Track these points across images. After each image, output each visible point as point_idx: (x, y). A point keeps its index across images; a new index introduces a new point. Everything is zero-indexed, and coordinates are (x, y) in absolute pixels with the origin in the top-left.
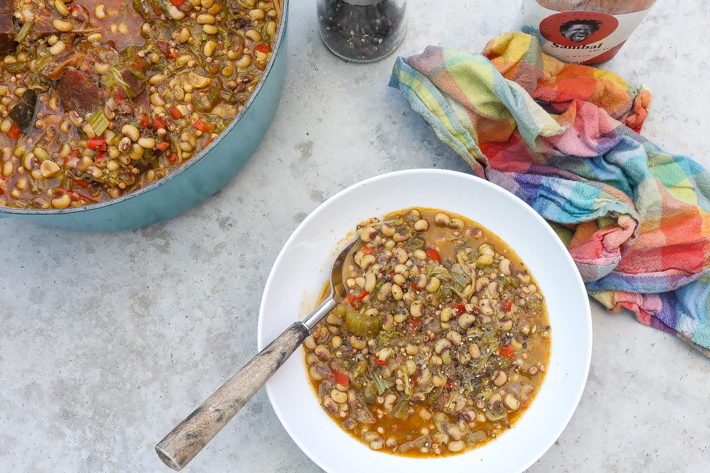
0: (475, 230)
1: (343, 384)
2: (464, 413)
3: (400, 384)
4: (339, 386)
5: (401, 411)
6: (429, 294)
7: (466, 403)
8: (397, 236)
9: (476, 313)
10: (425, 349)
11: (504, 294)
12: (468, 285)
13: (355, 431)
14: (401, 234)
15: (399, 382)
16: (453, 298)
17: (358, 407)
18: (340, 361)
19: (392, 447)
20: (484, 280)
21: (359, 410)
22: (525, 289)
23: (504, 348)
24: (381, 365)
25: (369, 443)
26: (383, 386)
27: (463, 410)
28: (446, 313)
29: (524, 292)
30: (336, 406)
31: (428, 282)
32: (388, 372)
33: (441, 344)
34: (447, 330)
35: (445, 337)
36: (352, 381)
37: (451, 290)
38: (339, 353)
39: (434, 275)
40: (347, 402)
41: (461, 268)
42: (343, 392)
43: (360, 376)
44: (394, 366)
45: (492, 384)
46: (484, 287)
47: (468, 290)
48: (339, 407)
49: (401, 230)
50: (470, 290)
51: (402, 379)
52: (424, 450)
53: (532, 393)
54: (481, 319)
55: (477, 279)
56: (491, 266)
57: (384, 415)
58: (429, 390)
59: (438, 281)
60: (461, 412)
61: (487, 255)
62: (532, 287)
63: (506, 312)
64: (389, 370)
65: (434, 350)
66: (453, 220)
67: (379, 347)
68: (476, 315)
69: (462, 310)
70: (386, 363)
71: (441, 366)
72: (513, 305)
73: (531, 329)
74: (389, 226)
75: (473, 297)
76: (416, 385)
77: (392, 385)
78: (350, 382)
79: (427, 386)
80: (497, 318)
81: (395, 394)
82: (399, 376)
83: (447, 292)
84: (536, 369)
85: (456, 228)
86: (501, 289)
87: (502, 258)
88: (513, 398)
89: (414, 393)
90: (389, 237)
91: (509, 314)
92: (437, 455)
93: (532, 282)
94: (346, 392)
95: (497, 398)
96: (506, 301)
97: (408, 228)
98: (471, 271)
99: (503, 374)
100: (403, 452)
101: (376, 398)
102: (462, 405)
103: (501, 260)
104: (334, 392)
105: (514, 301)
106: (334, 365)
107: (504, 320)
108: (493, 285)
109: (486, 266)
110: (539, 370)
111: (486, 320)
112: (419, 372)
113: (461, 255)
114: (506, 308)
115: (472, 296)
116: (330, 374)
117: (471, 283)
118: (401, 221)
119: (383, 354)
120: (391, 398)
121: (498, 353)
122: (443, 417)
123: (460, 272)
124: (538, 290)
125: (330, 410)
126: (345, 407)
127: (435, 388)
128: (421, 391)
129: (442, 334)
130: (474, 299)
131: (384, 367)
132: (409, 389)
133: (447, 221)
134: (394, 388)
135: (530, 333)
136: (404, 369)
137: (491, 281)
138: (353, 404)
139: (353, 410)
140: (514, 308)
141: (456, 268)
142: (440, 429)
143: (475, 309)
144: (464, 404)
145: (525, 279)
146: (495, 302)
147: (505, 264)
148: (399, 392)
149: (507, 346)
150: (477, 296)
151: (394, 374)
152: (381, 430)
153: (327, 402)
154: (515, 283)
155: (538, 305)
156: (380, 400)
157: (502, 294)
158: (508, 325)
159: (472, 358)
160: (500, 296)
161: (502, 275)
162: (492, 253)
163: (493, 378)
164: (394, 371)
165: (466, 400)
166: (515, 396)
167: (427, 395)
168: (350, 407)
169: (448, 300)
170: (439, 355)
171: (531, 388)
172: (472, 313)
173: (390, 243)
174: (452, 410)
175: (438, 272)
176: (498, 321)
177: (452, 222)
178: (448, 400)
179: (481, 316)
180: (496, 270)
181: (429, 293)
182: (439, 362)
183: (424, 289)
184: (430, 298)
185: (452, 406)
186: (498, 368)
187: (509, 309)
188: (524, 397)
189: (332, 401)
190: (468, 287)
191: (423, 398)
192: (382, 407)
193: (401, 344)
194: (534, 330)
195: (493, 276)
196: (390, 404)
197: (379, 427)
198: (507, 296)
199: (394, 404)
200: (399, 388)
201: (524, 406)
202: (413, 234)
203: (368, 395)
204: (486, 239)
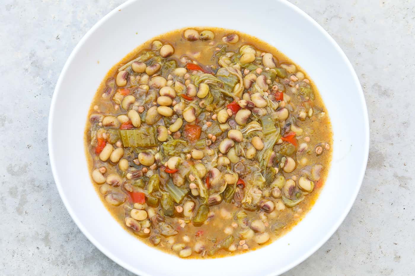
0: (230, 36)
1: (139, 202)
2: (263, 205)
3: (194, 187)
4: (137, 205)
5: (202, 215)
6: (201, 101)
7: (262, 194)
8: (150, 70)
9: (250, 107)
10: (210, 152)
11: (273, 85)
12: (236, 84)
13: (162, 245)
14: (152, 66)
15: (192, 185)
16: (226, 100)
17: (160, 221)
18: (133, 181)
19: (200, 252)
20: (252, 76)
21: (161, 224)
22: (293, 78)
23: (286, 135)
24: (171, 174)
25: (178, 253)
26: (179, 195)
27: (261, 202)
28: (223, 114)
29: (293, 80)
30: (138, 225)
31: (198, 89)
32: (180, 180)
33: (224, 145)
34: (227, 131)
35: (227, 137)
36: (148, 197)
37: (222, 92)
38: (129, 175)
39: (202, 82)
40: (148, 218)
41: (227, 70)
42: (141, 210)
43: (155, 190)
44: (185, 172)
45: (282, 170)
46: (252, 83)
47: (238, 88)
48: (141, 224)
49: (149, 63)
50: (239, 88)
51: (195, 182)
52: (232, 248)
53: (323, 171)
54: (257, 113)
55: (243, 77)
56: (254, 62)
57: (186, 223)
58: (223, 189)
59: (207, 87)
60: (259, 204)
61: (248, 53)
62: (300, 75)
63: (279, 102)
64: (181, 176)
65: (219, 152)
66: (203, 33)
67: (166, 156)
68: (251, 109)
69: (237, 108)
70: (177, 171)
71: (229, 165)
72: (284, 94)
73: (307, 112)
74: (139, 63)
75: (244, 95)
76: (210, 186)
77: (186, 191)
78: (146, 198)
79: (220, 185)
80: (272, 109)
81: (192, 201)
82: (192, 180)
83: (218, 95)
84: (321, 148)
85: (207, 39)
86: (269, 81)
87: (264, 54)
88: (306, 180)
89: (209, 195)
90: (142, 73)
91: (283, 104)
92: (246, 250)
93: (297, 70)
94: (144, 210)
95: (290, 183)
96: (277, 91)
97: (156, 58)
98: (236, 71)
99: (291, 160)
100: (212, 255)
101: (175, 209)
102: (258, 197)
103: (263, 56)
104: (133, 212)
105: (285, 91)
106: (128, 187)
107: (279, 109)
108: (261, 79)
109: (250, 63)
110: (324, 148)
111: (262, 112)
112: (210, 174)
113: (224, 60)
114: (278, 98)
115: (243, 93)
116: (125, 196)
117: (239, 82)
118: (148, 55)
119: (172, 163)
120: (189, 205)
121: (280, 141)
122: (243, 213)
123: (226, 74)
124: (305, 77)
125: (133, 229)
126: (147, 224)
127: (228, 186)
128: (216, 192)
129: (224, 135)
130: (246, 95)
131: (175, 175)
132: (204, 191)
133: (196, 35)
134: (189, 194)
135: (308, 116)
136: (195, 172)
137: (258, 75)
138: (154, 219)
139: (155, 224)
140: (286, 98)
141: (221, 71)
142: (243, 225)
143: (248, 103)
144: (260, 195)
145: (290, 69)
146: (267, 94)
147: (268, 59)
148: (195, 197)
149: (287, 133)
150: (248, 92)
151: (186, 180)
152: (186, 239)
153: (128, 221)
154: (281, 73)
155: (309, 90)
156: (179, 209)
157: (271, 86)
158: (284, 113)
159: (257, 150)
160: (270, 88)
161: (267, 69)
162: (253, 51)
163: (282, 165)
164: (185, 176)
165: (261, 192)
166: (308, 178)
167: (222, 195)
168: (151, 222)
169: (222, 102)
170: (225, 154)
171: (321, 166)
172: (247, 107)
173: (145, 78)
174: (250, 204)
175: (205, 78)
176: (273, 111)
177: (202, 35)
178: (244, 196)
179: (256, 109)
180: (261, 66)
181: (201, 99)
182: (226, 161)
183: (196, 96)
184: (203, 104)
185: (249, 200)
186: (285, 155)
187: (282, 99)
188: (316, 178)
189: (133, 220)
190: (237, 86)
191: (219, 199)
192: (181, 215)
193: (186, 150)
194: (310, 114)
195: (259, 70)
196: (190, 211)
197: (184, 236)
198: (277, 87)
199: (193, 210)
200: (194, 193)
201: (318, 184)
202: (162, 61)
203: (166, 207)
204: (243, 41)
